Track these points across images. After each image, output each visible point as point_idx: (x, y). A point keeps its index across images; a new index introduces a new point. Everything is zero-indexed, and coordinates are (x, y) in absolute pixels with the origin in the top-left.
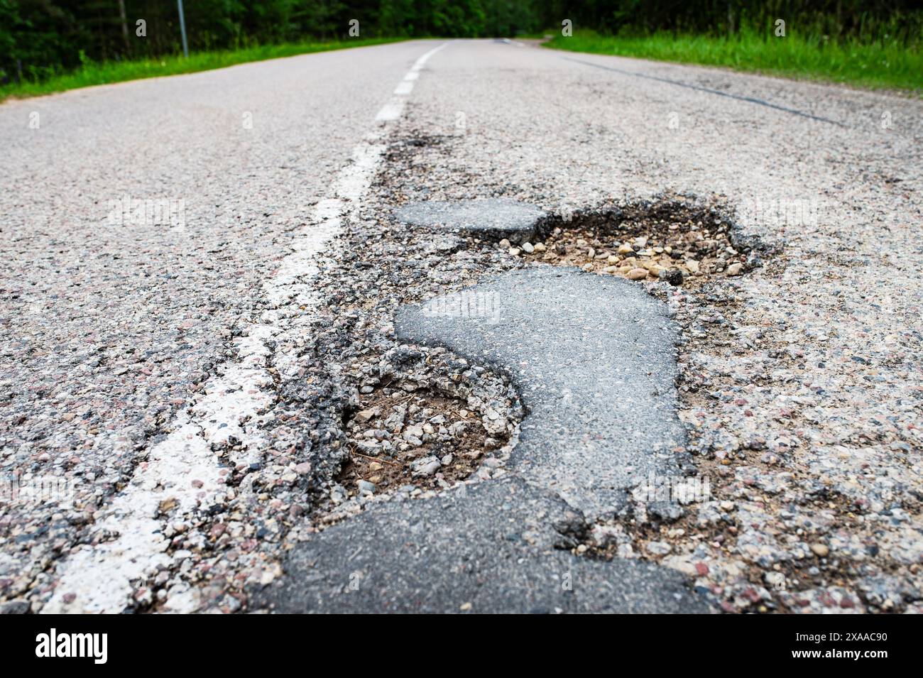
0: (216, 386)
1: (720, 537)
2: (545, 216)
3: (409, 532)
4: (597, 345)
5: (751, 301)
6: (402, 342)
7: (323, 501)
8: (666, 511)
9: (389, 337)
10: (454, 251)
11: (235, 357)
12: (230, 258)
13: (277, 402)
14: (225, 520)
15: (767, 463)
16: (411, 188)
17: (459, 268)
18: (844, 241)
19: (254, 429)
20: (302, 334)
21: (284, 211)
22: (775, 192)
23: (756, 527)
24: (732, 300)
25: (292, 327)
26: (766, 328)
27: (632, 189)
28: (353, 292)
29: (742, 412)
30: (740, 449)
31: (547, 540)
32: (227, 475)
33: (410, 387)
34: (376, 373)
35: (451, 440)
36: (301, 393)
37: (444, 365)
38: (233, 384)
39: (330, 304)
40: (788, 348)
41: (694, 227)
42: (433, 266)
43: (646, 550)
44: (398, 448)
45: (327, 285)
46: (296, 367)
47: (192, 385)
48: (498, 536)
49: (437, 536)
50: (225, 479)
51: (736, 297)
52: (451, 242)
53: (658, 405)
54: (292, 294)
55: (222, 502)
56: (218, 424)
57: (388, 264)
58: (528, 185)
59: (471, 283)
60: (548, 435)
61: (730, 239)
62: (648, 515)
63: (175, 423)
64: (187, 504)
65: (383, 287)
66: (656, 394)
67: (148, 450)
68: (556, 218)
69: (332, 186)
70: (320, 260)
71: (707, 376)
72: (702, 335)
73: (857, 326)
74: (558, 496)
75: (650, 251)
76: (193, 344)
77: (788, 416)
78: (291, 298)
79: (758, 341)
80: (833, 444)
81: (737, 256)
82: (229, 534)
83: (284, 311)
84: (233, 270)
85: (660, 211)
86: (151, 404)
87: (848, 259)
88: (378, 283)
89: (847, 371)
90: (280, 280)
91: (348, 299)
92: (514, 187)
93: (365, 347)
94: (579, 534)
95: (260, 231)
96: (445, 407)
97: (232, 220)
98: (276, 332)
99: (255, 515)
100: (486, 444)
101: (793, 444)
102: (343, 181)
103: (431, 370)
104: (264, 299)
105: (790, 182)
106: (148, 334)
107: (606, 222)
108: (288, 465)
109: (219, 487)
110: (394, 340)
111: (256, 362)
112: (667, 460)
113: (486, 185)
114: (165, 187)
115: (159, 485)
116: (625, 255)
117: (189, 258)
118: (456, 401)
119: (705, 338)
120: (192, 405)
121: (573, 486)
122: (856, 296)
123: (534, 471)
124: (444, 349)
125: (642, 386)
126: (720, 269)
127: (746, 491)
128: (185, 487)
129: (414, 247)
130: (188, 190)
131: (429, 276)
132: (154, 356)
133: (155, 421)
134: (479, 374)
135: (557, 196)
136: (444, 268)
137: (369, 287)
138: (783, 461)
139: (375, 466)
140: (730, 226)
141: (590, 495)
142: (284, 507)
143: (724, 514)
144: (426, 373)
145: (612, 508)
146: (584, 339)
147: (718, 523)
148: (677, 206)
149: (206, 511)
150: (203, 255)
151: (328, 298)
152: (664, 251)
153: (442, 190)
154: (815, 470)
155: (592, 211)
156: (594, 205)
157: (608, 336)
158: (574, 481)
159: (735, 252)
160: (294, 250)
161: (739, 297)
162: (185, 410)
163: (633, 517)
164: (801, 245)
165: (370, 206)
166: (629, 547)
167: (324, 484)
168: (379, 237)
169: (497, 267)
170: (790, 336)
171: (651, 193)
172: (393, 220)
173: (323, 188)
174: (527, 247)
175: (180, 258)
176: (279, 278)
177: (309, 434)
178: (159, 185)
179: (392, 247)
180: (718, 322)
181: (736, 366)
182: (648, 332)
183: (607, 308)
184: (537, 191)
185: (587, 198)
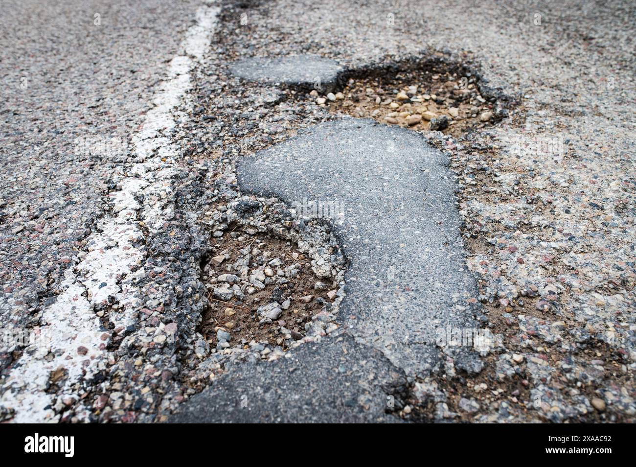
0: (97, 242)
1: (517, 392)
2: (343, 70)
3: (263, 400)
4: (396, 195)
5: (505, 149)
6: (244, 193)
7: (189, 357)
8: (470, 366)
9: (233, 188)
10: (277, 103)
11: (111, 212)
12: (106, 113)
13: (147, 257)
14: (107, 390)
15: (542, 311)
16: (241, 46)
17: (282, 119)
18: (564, 94)
19: (129, 286)
20: (164, 187)
21: (146, 68)
22: (507, 49)
23: (544, 381)
24: (491, 148)
25: (157, 180)
26: (520, 175)
27: (403, 46)
28: (203, 144)
29: (515, 259)
30: (518, 297)
31: (379, 404)
32: (108, 339)
33: (252, 231)
34: (225, 220)
35: (288, 283)
36: (166, 247)
37: (277, 213)
38: (111, 240)
39: (185, 155)
40: (540, 195)
41: (451, 78)
42: (262, 117)
43: (459, 407)
44: (246, 293)
45: (182, 138)
46: (161, 221)
47: (77, 243)
48: (338, 402)
49: (287, 404)
50: (106, 343)
51: (494, 146)
52: (274, 95)
53: (450, 255)
54: (155, 147)
55: (104, 368)
56: (99, 284)
57: (228, 116)
58: (327, 42)
59: (293, 134)
60: (367, 287)
61: (479, 89)
62: (456, 369)
63: (64, 284)
64: (74, 373)
65: (226, 138)
66: (447, 243)
67: (40, 314)
68: (350, 71)
69: (182, 44)
70: (176, 114)
71: (483, 223)
72: (474, 183)
73: (588, 173)
74: (382, 355)
75: (420, 98)
76: (77, 199)
77: (550, 263)
78: (154, 151)
79: (516, 188)
80: (590, 291)
81: (485, 103)
82: (111, 407)
83: (149, 164)
84: (108, 125)
85: (426, 65)
86: (43, 264)
87: (570, 109)
88: (221, 134)
89: (588, 216)
90: (145, 133)
91: (199, 150)
92: (317, 44)
93: (214, 196)
94: (404, 394)
95: (128, 87)
96: (280, 249)
97: (107, 77)
98: (144, 186)
99: (132, 383)
100: (316, 287)
101: (559, 291)
102: (189, 40)
103: (268, 217)
104: (133, 153)
105: (516, 40)
106: (40, 190)
107: (387, 74)
108: (158, 326)
109: (101, 352)
110: (237, 191)
111: (128, 217)
112: (464, 311)
113: (296, 42)
114: (54, 46)
115: (49, 352)
116: (403, 101)
117: (73, 114)
118: (288, 243)
119: (476, 185)
120: (77, 263)
121: (394, 342)
122: (581, 143)
123: (360, 327)
124: (277, 199)
125: (435, 236)
126: (474, 115)
127: (530, 342)
128: (73, 354)
129: (247, 100)
130: (72, 49)
131: (260, 127)
132: (46, 212)
133: (46, 283)
134: (306, 223)
135: (349, 52)
136: (271, 120)
137: (214, 139)
138: (554, 309)
139: (229, 311)
140: (478, 79)
141: (408, 351)
142: (157, 374)
143: (516, 367)
144: (264, 220)
145: (427, 366)
146: (385, 189)
147: (513, 377)
148: (438, 61)
149: (91, 380)
150: (84, 110)
151: (184, 150)
152: (431, 99)
153: (264, 47)
154: (581, 318)
155: (377, 65)
156: (377, 61)
157: (403, 186)
158: (393, 335)
159: (483, 101)
160: (155, 105)
161: (495, 145)
162: (71, 270)
163: (444, 372)
164: (534, 97)
165: (211, 62)
166: (445, 406)
167: (189, 340)
168: (219, 91)
169: (311, 118)
170: (539, 183)
171: (417, 50)
172: (229, 76)
173: (175, 46)
174: (331, 96)
175: (67, 114)
176: (145, 132)
177: (174, 289)
178: (49, 44)
179: (230, 100)
180: (484, 169)
181: (503, 212)
182: (434, 181)
183: (399, 158)
184: (334, 48)
185: (372, 55)
